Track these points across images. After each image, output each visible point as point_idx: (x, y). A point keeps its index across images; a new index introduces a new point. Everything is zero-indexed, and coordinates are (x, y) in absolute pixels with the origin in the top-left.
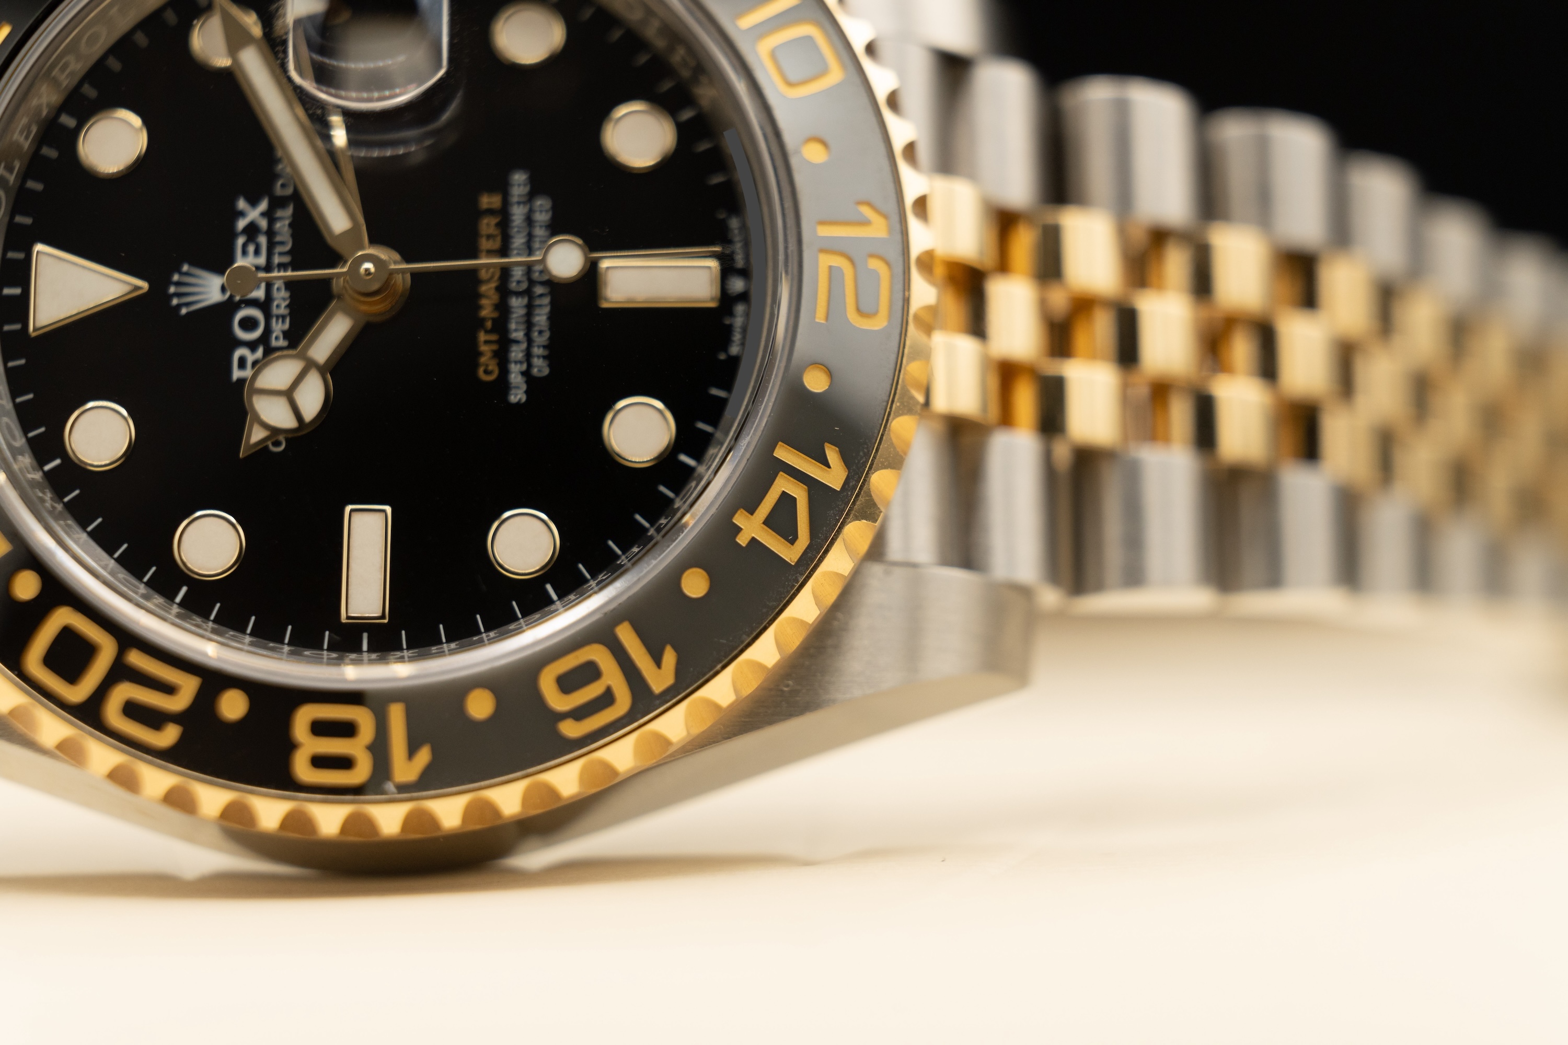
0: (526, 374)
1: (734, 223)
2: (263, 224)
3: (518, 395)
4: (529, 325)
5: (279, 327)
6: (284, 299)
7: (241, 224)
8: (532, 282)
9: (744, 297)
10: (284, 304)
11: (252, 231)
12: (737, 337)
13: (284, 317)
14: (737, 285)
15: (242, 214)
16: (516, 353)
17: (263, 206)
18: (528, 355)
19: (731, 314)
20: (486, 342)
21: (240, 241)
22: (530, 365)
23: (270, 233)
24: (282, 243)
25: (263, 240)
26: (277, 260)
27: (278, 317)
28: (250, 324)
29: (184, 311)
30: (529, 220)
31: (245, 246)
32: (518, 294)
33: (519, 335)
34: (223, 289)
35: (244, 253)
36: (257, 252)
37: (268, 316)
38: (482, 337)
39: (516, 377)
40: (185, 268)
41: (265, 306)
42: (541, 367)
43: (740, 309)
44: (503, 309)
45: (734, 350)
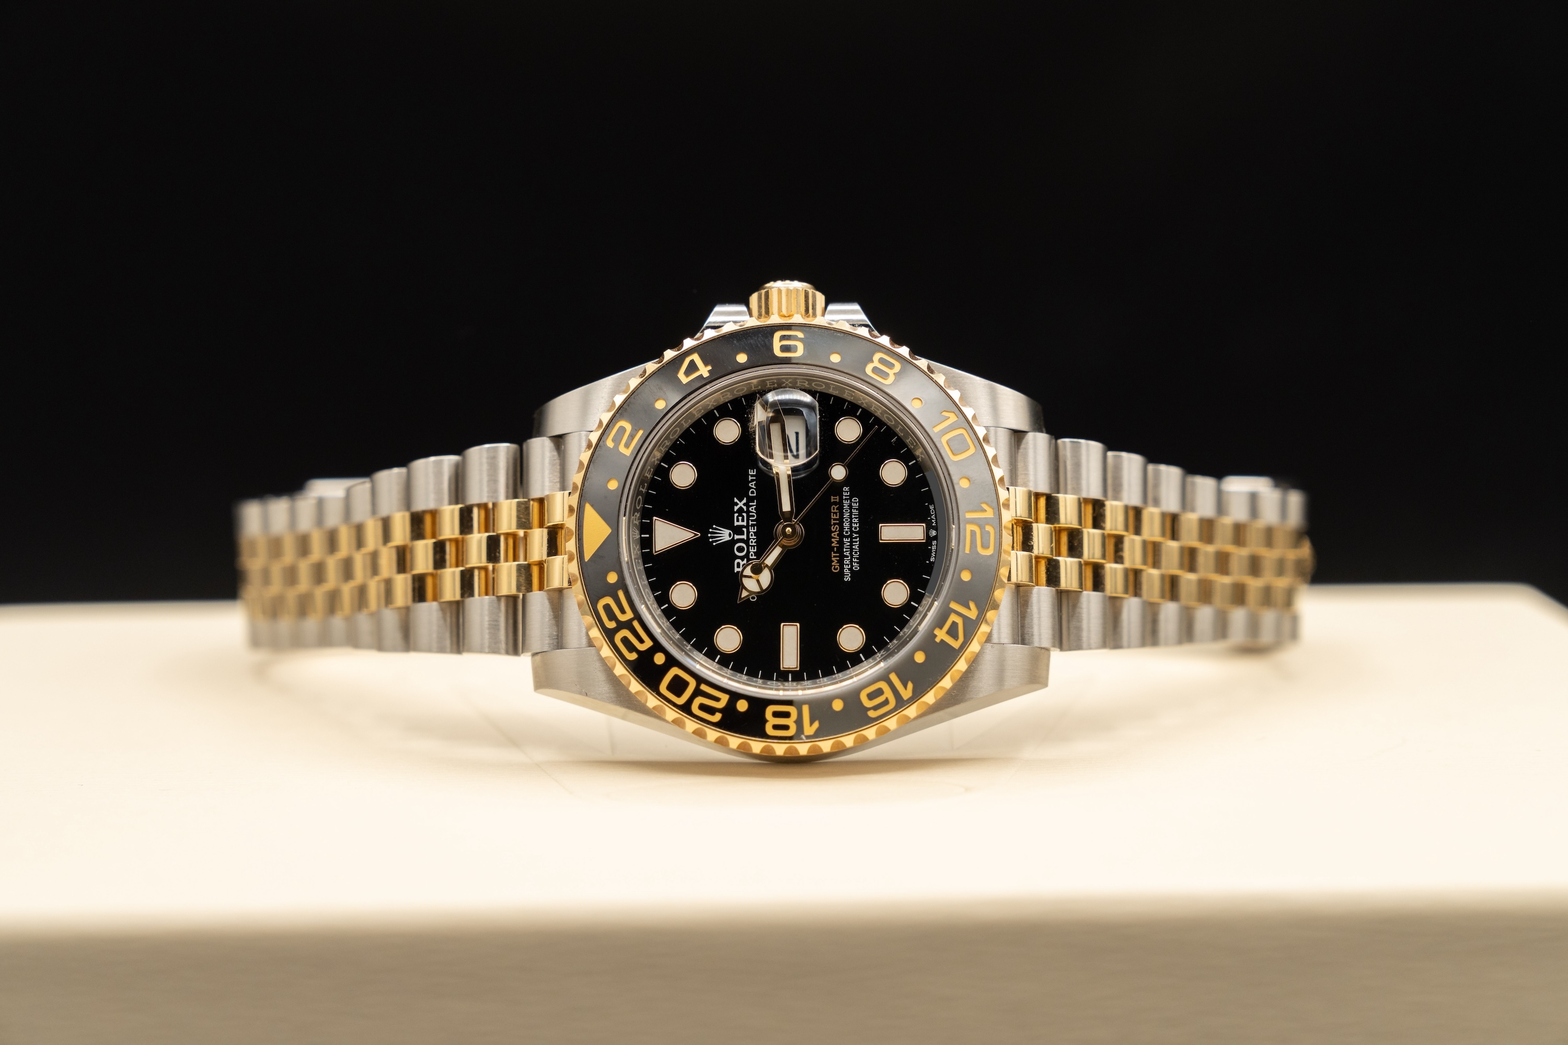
0: (851, 569)
1: (932, 507)
2: (745, 508)
3: (847, 578)
4: (851, 549)
5: (752, 551)
6: (754, 539)
7: (736, 508)
8: (852, 532)
9: (935, 538)
10: (754, 541)
11: (740, 511)
12: (933, 554)
13: (754, 546)
14: (933, 533)
15: (737, 504)
16: (847, 561)
17: (745, 501)
18: (851, 562)
19: (931, 545)
20: (834, 557)
21: (736, 515)
22: (852, 566)
23: (748, 512)
24: (753, 516)
25: (745, 515)
26: (751, 523)
27: (752, 546)
28: (740, 549)
29: (714, 544)
30: (850, 507)
31: (737, 517)
32: (847, 537)
33: (847, 554)
34: (730, 535)
35: (738, 521)
36: (743, 520)
37: (748, 546)
38: (833, 554)
39: (846, 571)
40: (714, 526)
41: (746, 542)
42: (856, 567)
43: (934, 543)
44: (841, 543)
45: (932, 560)
